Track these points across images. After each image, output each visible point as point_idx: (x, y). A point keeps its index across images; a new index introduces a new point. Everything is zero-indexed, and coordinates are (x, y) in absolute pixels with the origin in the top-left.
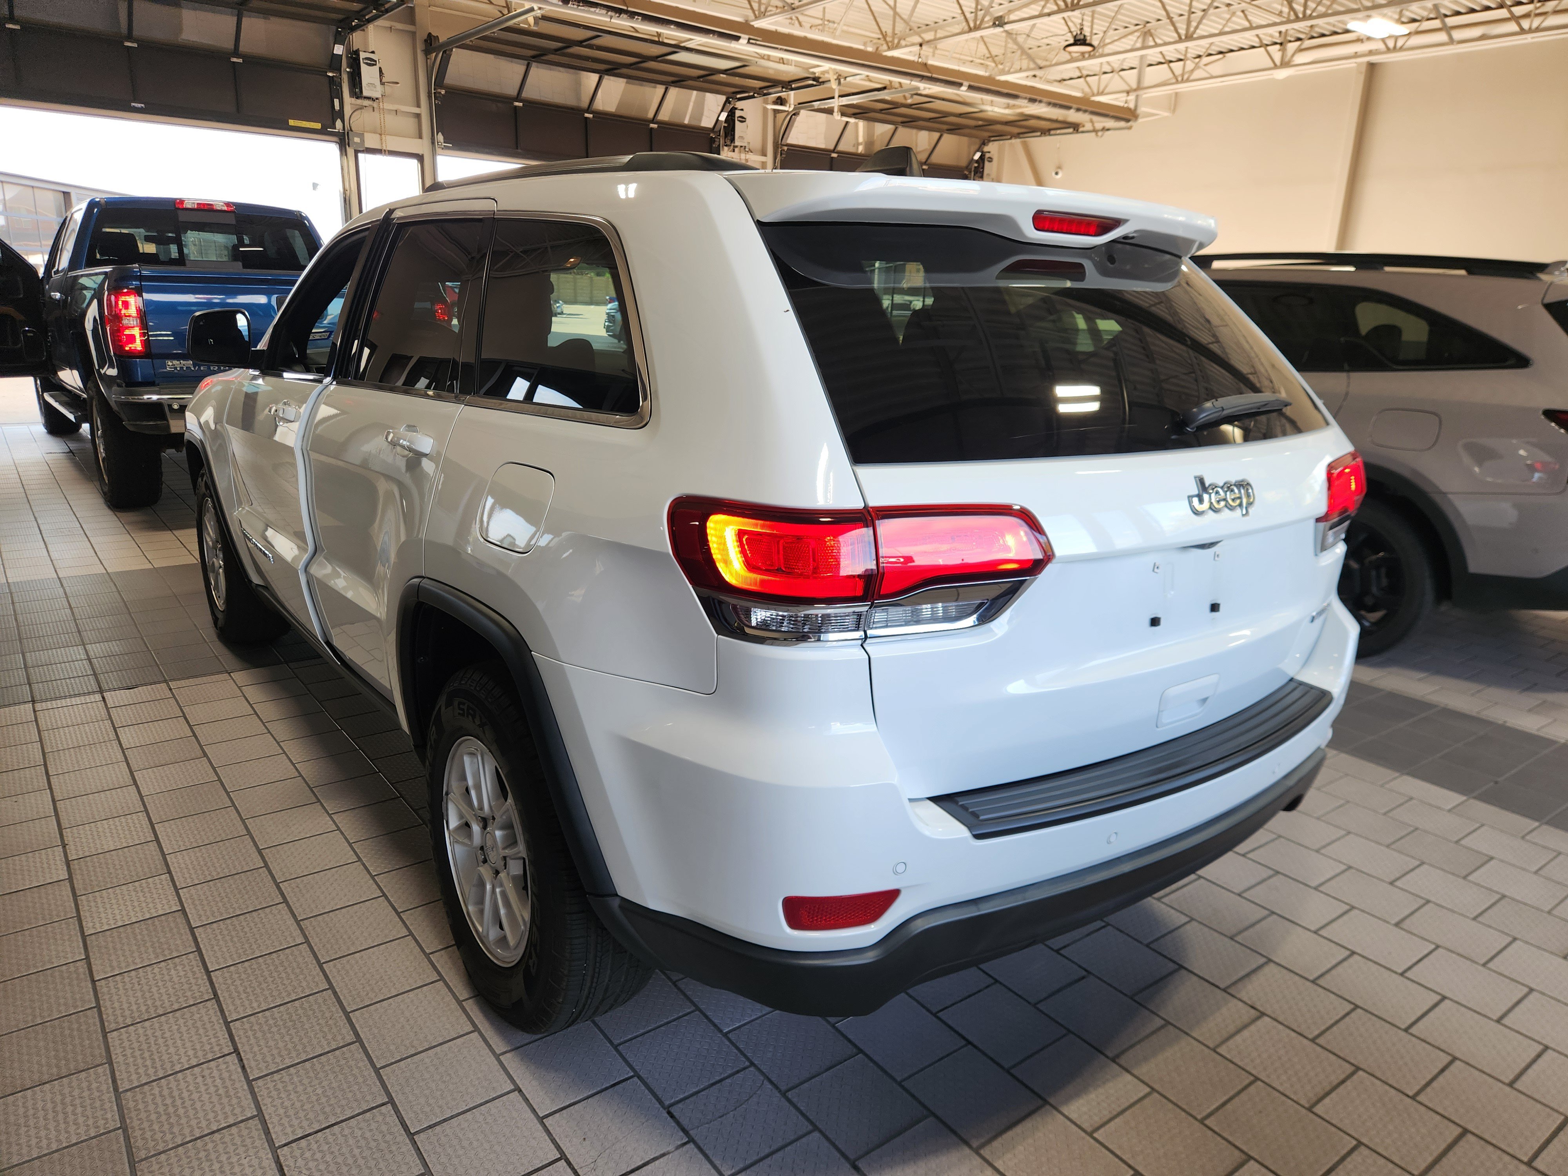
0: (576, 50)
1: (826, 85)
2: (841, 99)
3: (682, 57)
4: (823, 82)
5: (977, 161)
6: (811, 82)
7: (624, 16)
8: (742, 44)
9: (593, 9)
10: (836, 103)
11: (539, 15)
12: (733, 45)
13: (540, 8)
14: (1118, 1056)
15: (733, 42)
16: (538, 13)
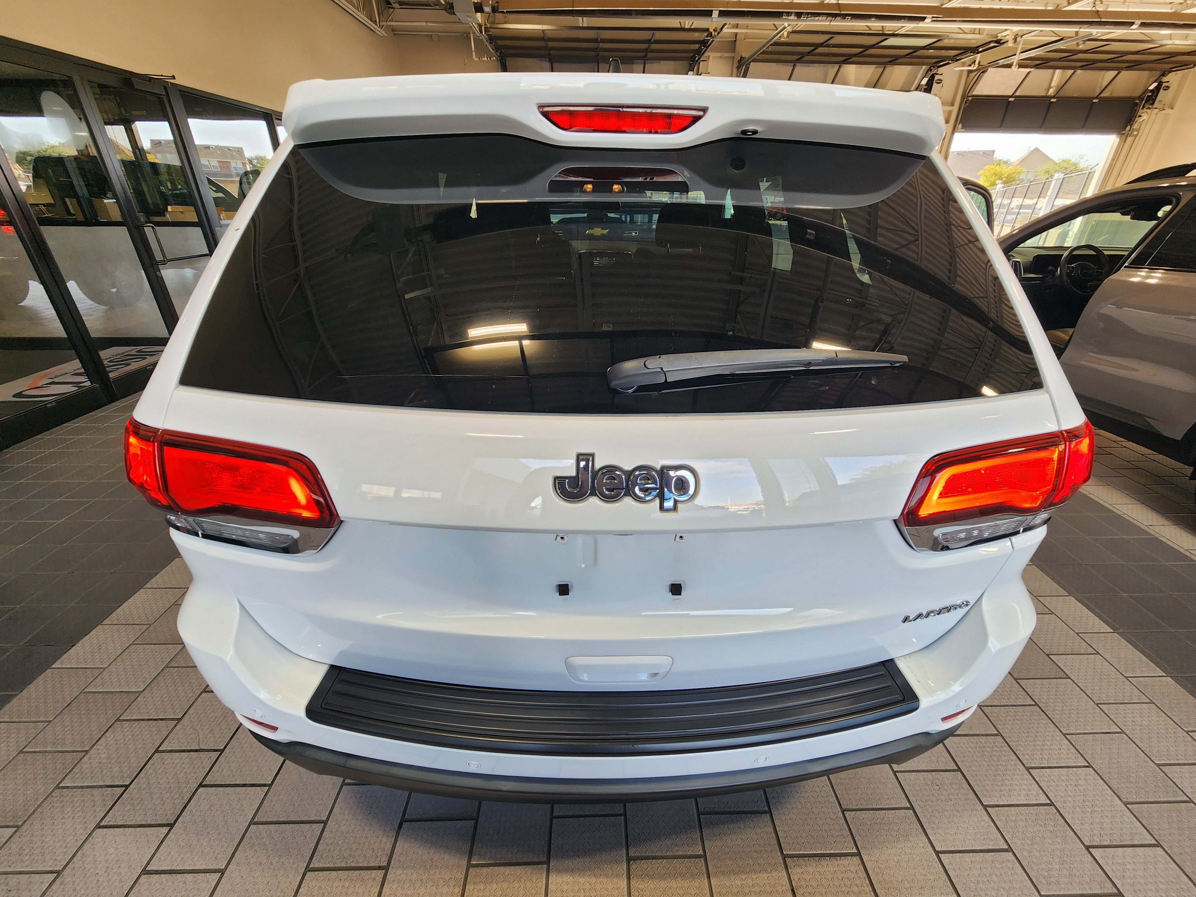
0: (820, 50)
1: (1005, 45)
2: (1021, 54)
3: (891, 42)
4: (1003, 43)
5: (1151, 91)
6: (993, 45)
7: (839, 18)
8: (927, 23)
9: (817, 18)
10: (1015, 60)
11: (791, 30)
12: (921, 25)
13: (789, 25)
14: (636, 859)
15: (921, 22)
16: (789, 29)
